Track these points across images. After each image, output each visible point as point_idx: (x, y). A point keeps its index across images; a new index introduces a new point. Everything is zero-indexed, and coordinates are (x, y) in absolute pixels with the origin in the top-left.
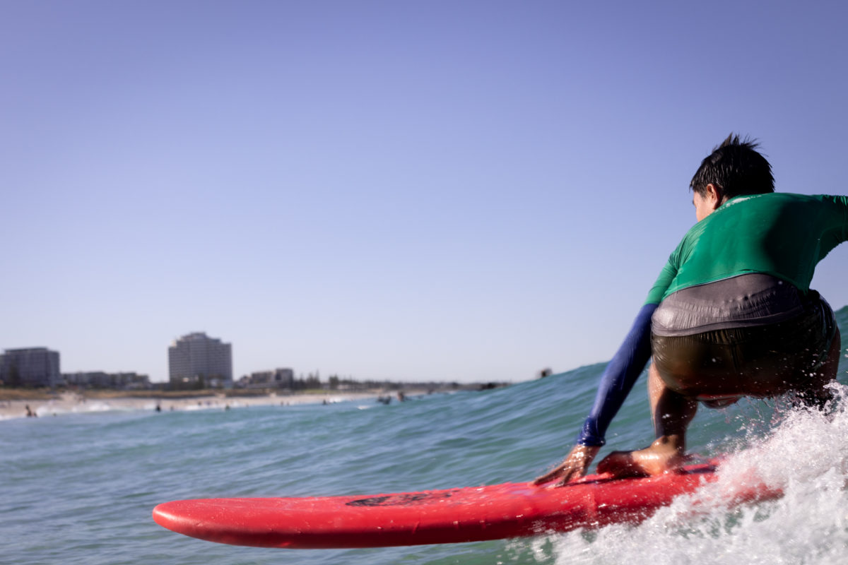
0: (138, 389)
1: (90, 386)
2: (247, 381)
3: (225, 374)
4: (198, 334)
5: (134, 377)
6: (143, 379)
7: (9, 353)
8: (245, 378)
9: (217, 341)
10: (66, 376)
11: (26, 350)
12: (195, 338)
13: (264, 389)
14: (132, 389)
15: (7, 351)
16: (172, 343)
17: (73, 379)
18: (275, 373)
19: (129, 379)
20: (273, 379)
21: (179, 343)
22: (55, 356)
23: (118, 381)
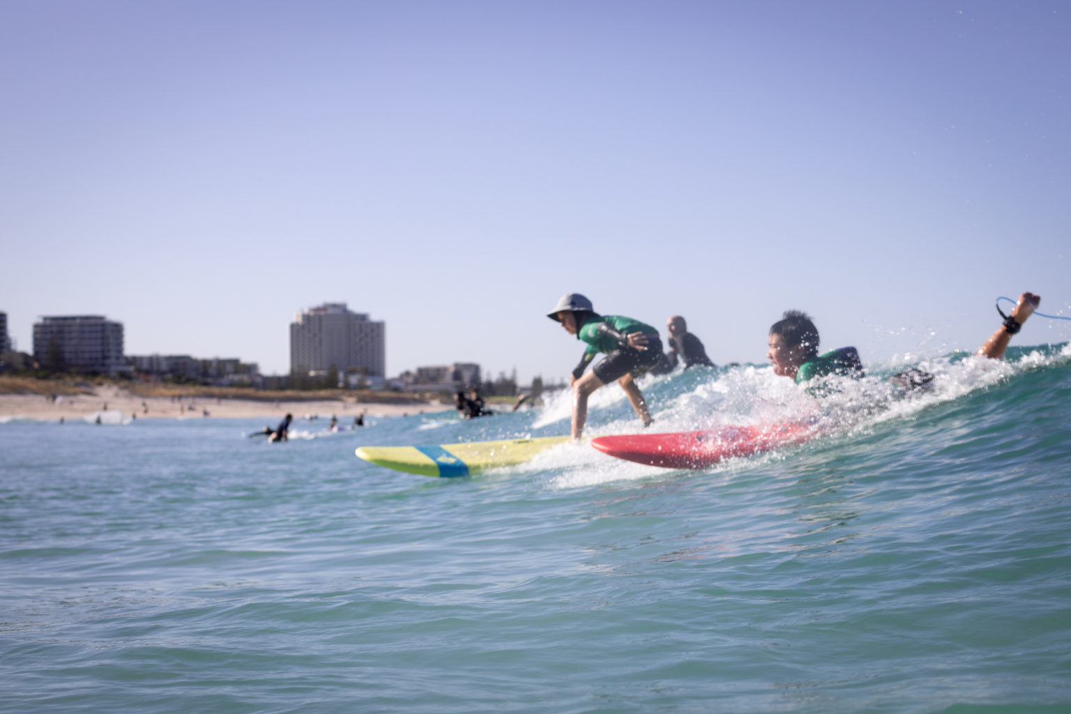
0: (241, 385)
1: (169, 376)
2: (410, 380)
3: (374, 367)
4: (334, 306)
5: (236, 366)
6: (250, 369)
7: (48, 322)
8: (407, 374)
9: (363, 317)
10: (134, 361)
11: (74, 318)
12: (330, 311)
13: (422, 392)
14: (232, 385)
15: (45, 319)
16: (296, 318)
17: (145, 366)
18: (452, 369)
19: (229, 368)
20: (448, 378)
21: (306, 318)
22: (117, 329)
23: (212, 371)
